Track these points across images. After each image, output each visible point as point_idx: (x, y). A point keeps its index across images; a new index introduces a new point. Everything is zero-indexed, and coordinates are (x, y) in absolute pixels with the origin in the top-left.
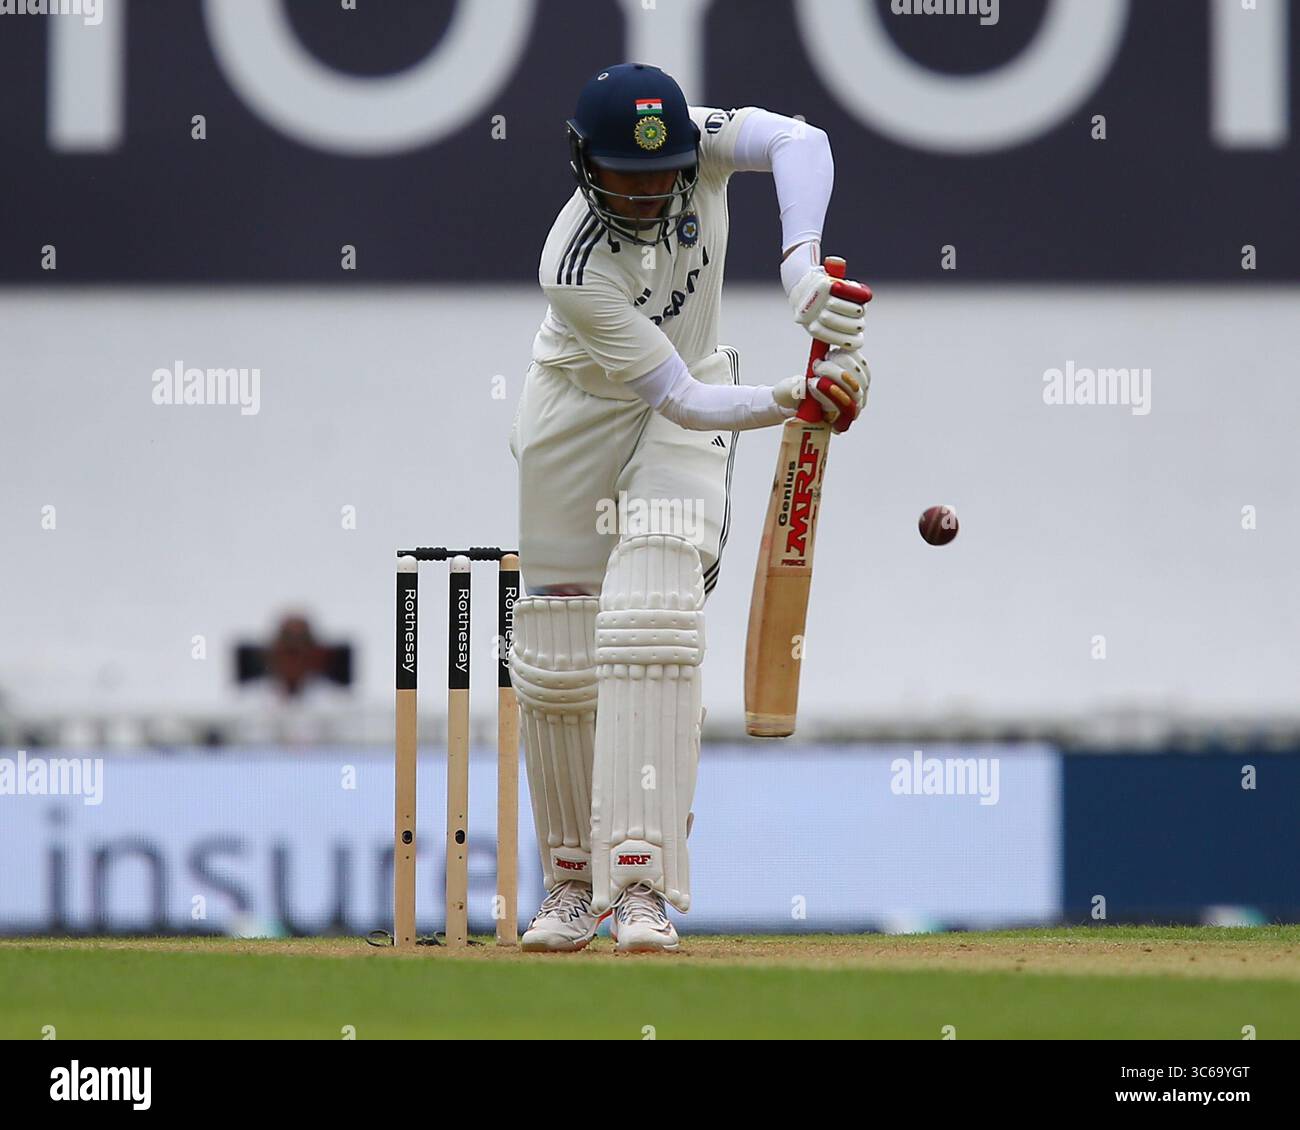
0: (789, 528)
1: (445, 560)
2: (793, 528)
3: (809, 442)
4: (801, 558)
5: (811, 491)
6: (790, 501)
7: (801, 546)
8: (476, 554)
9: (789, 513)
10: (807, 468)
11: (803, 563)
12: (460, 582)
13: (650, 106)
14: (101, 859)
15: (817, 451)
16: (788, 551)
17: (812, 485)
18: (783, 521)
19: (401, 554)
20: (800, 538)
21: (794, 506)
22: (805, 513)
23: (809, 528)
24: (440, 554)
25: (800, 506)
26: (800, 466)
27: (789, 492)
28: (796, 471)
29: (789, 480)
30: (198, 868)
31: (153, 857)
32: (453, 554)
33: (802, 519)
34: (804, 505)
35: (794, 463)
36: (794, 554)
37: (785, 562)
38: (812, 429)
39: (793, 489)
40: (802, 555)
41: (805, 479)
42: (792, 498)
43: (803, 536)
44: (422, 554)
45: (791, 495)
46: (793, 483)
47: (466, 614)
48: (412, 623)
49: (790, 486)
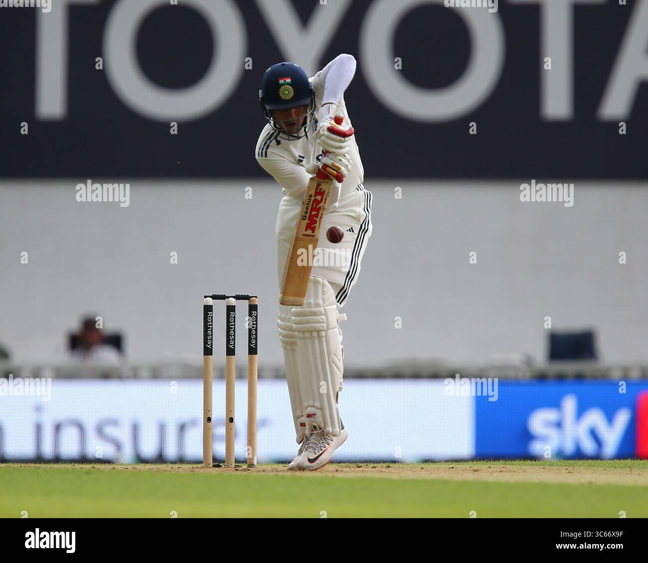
0: (307, 221)
1: (225, 299)
2: (309, 222)
3: (320, 187)
4: (313, 234)
5: (320, 207)
6: (309, 211)
7: (313, 229)
8: (238, 297)
9: (308, 215)
10: (319, 198)
11: (314, 236)
12: (231, 309)
13: (285, 81)
14: (58, 428)
15: (324, 191)
16: (306, 230)
17: (321, 205)
18: (304, 218)
19: (206, 297)
20: (313, 226)
21: (311, 213)
22: (317, 215)
23: (318, 222)
24: (223, 297)
25: (313, 213)
26: (315, 196)
27: (308, 207)
28: (313, 198)
29: (308, 202)
30: (100, 431)
31: (81, 428)
32: (228, 297)
33: (315, 218)
34: (316, 213)
35: (312, 195)
36: (309, 232)
37: (303, 235)
38: (321, 182)
39: (310, 206)
40: (313, 232)
41: (317, 202)
42: (310, 209)
43: (315, 225)
44: (215, 297)
45: (310, 208)
46: (311, 203)
47: (233, 323)
48: (211, 327)
49: (309, 204)
